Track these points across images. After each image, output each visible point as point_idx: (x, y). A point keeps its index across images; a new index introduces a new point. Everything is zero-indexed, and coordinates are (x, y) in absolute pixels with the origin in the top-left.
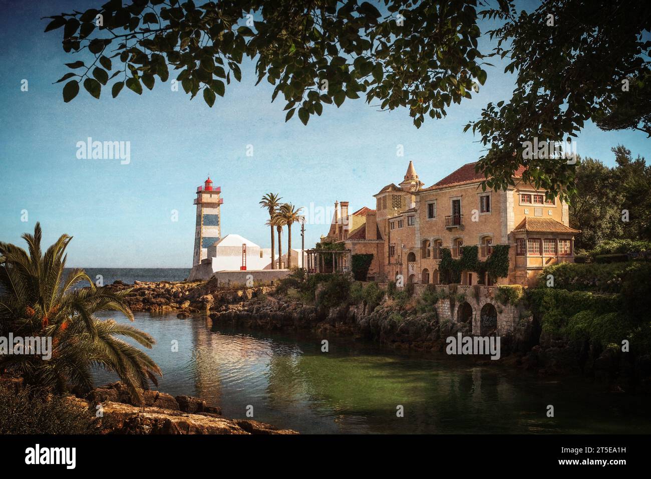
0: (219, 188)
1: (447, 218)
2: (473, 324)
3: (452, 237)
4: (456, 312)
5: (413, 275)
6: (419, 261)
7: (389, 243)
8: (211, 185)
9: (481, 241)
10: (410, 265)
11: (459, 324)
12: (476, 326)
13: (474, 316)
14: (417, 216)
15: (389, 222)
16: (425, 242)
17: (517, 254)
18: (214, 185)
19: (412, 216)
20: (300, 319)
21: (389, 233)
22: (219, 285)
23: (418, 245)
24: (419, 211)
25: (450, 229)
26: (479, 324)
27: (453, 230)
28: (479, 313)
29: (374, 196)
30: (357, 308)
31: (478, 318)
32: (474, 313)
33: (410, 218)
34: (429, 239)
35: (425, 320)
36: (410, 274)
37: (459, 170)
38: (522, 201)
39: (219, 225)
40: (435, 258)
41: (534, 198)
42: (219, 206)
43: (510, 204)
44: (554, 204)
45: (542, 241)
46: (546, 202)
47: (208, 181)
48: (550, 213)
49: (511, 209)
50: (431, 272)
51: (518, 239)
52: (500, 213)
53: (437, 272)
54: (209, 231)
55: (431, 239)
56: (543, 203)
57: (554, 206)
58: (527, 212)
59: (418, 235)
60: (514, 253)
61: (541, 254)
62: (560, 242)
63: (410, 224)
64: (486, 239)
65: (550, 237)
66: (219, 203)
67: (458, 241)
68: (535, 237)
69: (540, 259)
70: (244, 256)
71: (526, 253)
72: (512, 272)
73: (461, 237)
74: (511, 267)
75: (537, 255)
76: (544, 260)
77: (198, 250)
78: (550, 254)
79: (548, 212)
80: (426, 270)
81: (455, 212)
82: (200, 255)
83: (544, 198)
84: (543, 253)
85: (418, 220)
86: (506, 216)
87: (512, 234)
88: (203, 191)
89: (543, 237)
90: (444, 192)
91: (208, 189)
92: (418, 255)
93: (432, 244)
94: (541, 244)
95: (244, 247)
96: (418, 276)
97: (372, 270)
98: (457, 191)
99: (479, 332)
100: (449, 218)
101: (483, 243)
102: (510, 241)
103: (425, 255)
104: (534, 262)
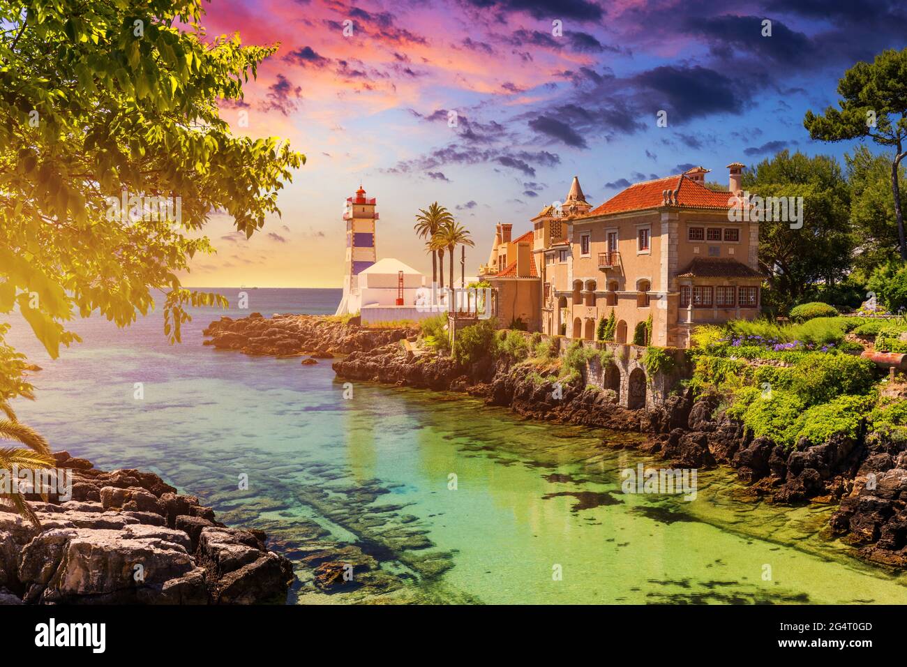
0: (374, 200)
1: (600, 255)
2: (621, 392)
3: (606, 279)
4: (603, 375)
5: (564, 326)
6: (571, 308)
7: (545, 282)
8: (364, 195)
9: (638, 286)
10: (562, 312)
11: (606, 391)
12: (623, 396)
13: (621, 383)
14: (569, 250)
15: (545, 254)
16: (579, 283)
17: (682, 307)
18: (368, 196)
19: (564, 251)
21: (545, 269)
22: (362, 324)
23: (570, 289)
24: (572, 244)
25: (604, 270)
26: (627, 392)
27: (607, 272)
28: (627, 379)
29: (532, 221)
31: (627, 386)
32: (622, 379)
34: (581, 279)
35: (567, 385)
36: (562, 323)
38: (691, 236)
39: (373, 246)
40: (588, 304)
41: (708, 232)
42: (373, 222)
43: (672, 242)
44: (737, 240)
45: (715, 289)
46: (725, 237)
47: (361, 192)
48: (731, 251)
49: (674, 247)
50: (584, 322)
51: (681, 286)
52: (660, 252)
53: (590, 324)
54: (364, 254)
55: (584, 280)
56: (720, 240)
57: (737, 242)
58: (696, 250)
59: (570, 275)
60: (675, 304)
61: (711, 306)
62: (740, 290)
63: (562, 260)
64: (644, 284)
65: (726, 284)
66: (374, 217)
67: (614, 285)
68: (704, 284)
69: (709, 313)
70: (401, 286)
71: (690, 305)
72: (672, 329)
73: (617, 280)
74: (671, 322)
75: (705, 306)
76: (716, 313)
77: (349, 277)
78: (725, 306)
79: (728, 251)
80: (578, 320)
81: (610, 248)
82: (351, 283)
83: (723, 232)
84: (714, 305)
85: (571, 255)
86: (667, 255)
87: (674, 281)
88: (355, 204)
89: (716, 284)
90: (599, 221)
91: (360, 201)
92: (570, 300)
93: (585, 287)
94: (713, 293)
95: (401, 275)
96: (571, 326)
97: (523, 314)
98: (613, 222)
99: (626, 402)
100: (604, 255)
101: (641, 289)
102: (671, 289)
103: (578, 301)
104: (701, 316)
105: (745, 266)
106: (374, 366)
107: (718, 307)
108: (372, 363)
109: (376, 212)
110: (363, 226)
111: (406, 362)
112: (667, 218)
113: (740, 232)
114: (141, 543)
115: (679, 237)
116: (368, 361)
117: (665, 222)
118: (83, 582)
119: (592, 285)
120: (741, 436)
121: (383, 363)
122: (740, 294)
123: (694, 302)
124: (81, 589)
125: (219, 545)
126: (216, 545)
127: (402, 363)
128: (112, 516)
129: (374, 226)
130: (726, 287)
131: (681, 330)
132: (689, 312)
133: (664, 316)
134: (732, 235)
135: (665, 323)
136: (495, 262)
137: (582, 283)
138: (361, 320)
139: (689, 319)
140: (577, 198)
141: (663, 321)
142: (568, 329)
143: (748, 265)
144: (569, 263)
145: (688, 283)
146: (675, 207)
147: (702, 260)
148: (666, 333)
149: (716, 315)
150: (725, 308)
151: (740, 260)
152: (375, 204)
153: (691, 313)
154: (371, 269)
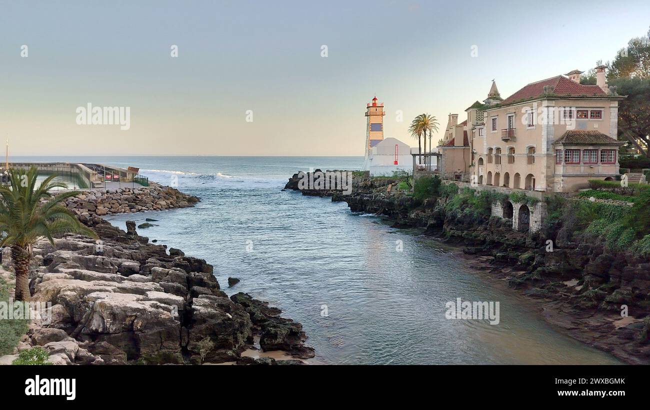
0: (382, 104)
1: (503, 131)
2: (514, 220)
3: (507, 146)
4: (503, 208)
5: (482, 176)
6: (485, 165)
7: (472, 148)
9: (528, 150)
10: (480, 168)
11: (504, 219)
12: (515, 223)
13: (514, 214)
14: (485, 128)
15: (473, 132)
16: (491, 149)
17: (557, 164)
18: (378, 103)
20: (400, 205)
21: (472, 141)
23: (486, 153)
24: (486, 124)
25: (506, 140)
26: (517, 222)
27: (508, 141)
28: (518, 211)
29: (466, 111)
30: (440, 199)
31: (517, 216)
32: (514, 211)
33: (481, 130)
34: (492, 147)
35: (479, 215)
36: (480, 175)
37: (522, 89)
39: (382, 131)
40: (496, 163)
41: (578, 113)
42: (382, 117)
44: (601, 118)
45: (582, 152)
46: (591, 116)
47: (375, 99)
48: (596, 126)
50: (493, 174)
51: (557, 150)
52: (542, 127)
53: (498, 174)
54: (375, 135)
55: (494, 147)
56: (587, 118)
57: (600, 120)
59: (485, 144)
60: (552, 162)
61: (579, 163)
62: (602, 152)
63: (481, 135)
64: (532, 149)
65: (591, 148)
66: (382, 115)
67: (512, 150)
68: (573, 148)
69: (577, 168)
70: (397, 154)
71: (563, 163)
72: (550, 179)
73: (515, 147)
74: (549, 174)
75: (575, 164)
76: (582, 168)
77: (367, 149)
78: (590, 163)
79: (593, 126)
80: (490, 173)
81: (510, 126)
82: (369, 152)
83: (589, 113)
84: (581, 163)
85: (486, 131)
86: (546, 130)
87: (551, 146)
88: (371, 107)
89: (582, 148)
90: (502, 109)
91: (374, 105)
92: (485, 160)
93: (494, 152)
94: (580, 155)
95: (397, 147)
96: (485, 177)
97: (459, 170)
98: (511, 109)
99: (517, 227)
100: (505, 131)
101: (530, 152)
102: (548, 152)
103: (490, 161)
104: (571, 170)
105: (606, 136)
106: (368, 199)
107: (584, 163)
109: (383, 111)
110: (374, 120)
111: (386, 198)
112: (546, 105)
113: (603, 113)
116: (365, 197)
117: (544, 107)
119: (498, 150)
120: (591, 252)
121: (373, 198)
122: (602, 155)
123: (566, 161)
129: (382, 119)
130: (591, 150)
131: (556, 179)
132: (562, 167)
133: (544, 170)
134: (597, 114)
135: (545, 175)
136: (447, 138)
137: (492, 149)
138: (370, 173)
139: (562, 172)
140: (494, 95)
141: (543, 173)
142: (483, 179)
143: (608, 135)
144: (485, 137)
145: (561, 148)
146: (553, 97)
147: (573, 132)
148: (545, 181)
149: (582, 169)
150: (590, 164)
151: (603, 131)
152: (383, 107)
153: (564, 168)
154: (380, 144)
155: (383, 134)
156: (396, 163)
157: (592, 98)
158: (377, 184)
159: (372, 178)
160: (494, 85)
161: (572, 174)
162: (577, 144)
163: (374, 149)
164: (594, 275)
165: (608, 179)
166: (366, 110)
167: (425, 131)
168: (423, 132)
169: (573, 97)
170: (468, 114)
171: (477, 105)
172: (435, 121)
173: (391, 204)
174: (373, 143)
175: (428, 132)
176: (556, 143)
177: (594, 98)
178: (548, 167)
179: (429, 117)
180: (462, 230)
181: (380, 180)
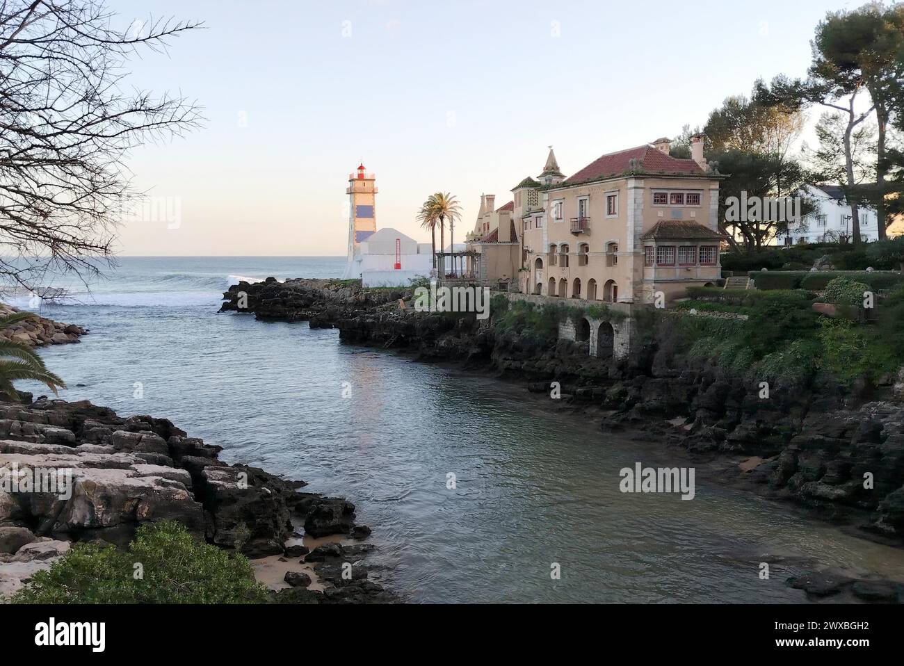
0: (373, 175)
1: (573, 220)
2: (591, 343)
3: (578, 242)
4: (575, 328)
5: (540, 284)
6: (546, 268)
7: (523, 245)
8: (364, 172)
9: (607, 248)
10: (538, 273)
11: (576, 342)
12: (593, 347)
13: (591, 335)
14: (545, 216)
15: (523, 222)
16: (553, 246)
17: (646, 266)
18: (367, 173)
19: (540, 217)
20: (424, 329)
21: (523, 234)
22: (363, 287)
23: (546, 250)
24: (547, 211)
25: (576, 234)
26: (596, 343)
27: (580, 235)
28: (596, 331)
29: (512, 190)
31: (596, 338)
32: (591, 331)
33: (538, 219)
34: (556, 244)
36: (538, 283)
37: (594, 162)
38: (655, 201)
39: (373, 217)
40: (562, 265)
41: (671, 197)
42: (373, 195)
43: (638, 206)
44: (699, 204)
45: (677, 249)
46: (688, 201)
47: (361, 168)
48: (693, 214)
49: (639, 212)
50: (557, 281)
51: (646, 247)
52: (627, 216)
53: (564, 281)
54: (363, 225)
55: (558, 243)
56: (683, 203)
57: (698, 206)
58: (660, 214)
59: (545, 239)
60: (641, 263)
61: (673, 265)
62: (701, 250)
63: (538, 226)
64: (612, 246)
65: (688, 244)
66: (374, 193)
67: (585, 247)
68: (667, 244)
69: (672, 271)
70: (398, 253)
71: (654, 264)
72: (638, 285)
73: (588, 242)
74: (637, 279)
75: (668, 265)
76: (678, 271)
77: (352, 245)
78: (687, 264)
79: (690, 214)
80: (552, 279)
81: (581, 214)
82: (355, 251)
83: (685, 197)
84: (676, 264)
85: (546, 221)
86: (633, 219)
87: (639, 242)
88: (356, 179)
89: (678, 244)
90: (572, 189)
91: (361, 177)
92: (545, 261)
93: (559, 249)
94: (675, 253)
95: (398, 242)
96: (545, 285)
97: (504, 276)
98: (584, 190)
99: (595, 352)
100: (576, 220)
101: (609, 250)
102: (636, 250)
103: (552, 262)
104: (665, 274)
105: (705, 228)
106: (373, 323)
107: (680, 265)
108: (371, 320)
109: (375, 186)
110: (362, 200)
111: (401, 319)
112: (633, 186)
113: (701, 196)
114: (143, 481)
115: (644, 202)
116: (368, 317)
117: (630, 188)
118: (88, 517)
119: (565, 247)
120: (699, 381)
121: (381, 320)
122: (701, 253)
123: (658, 261)
124: (87, 523)
125: (217, 482)
126: (213, 482)
127: (397, 320)
128: (122, 457)
129: (374, 199)
130: (687, 246)
131: (645, 286)
132: (653, 270)
133: (630, 274)
134: (694, 199)
135: (632, 280)
136: (480, 230)
137: (556, 245)
138: (363, 282)
139: (653, 276)
140: (552, 169)
141: (629, 279)
142: (543, 288)
143: (708, 227)
144: (545, 228)
145: (652, 244)
146: (641, 175)
147: (665, 223)
148: (632, 289)
149: (678, 273)
150: (687, 266)
151: (701, 222)
152: (374, 180)
153: (655, 271)
154: (371, 237)
155: (375, 223)
156: (398, 266)
157: (689, 176)
158: (375, 299)
159: (367, 289)
160: (551, 155)
161: (665, 279)
162: (671, 239)
163: (363, 246)
164: (708, 409)
165: (708, 284)
166: (349, 185)
167: (442, 218)
168: (438, 220)
169: (667, 176)
170: (515, 195)
171: (528, 183)
172: (455, 204)
173: (409, 329)
174: (360, 236)
175: (446, 221)
176: (645, 237)
177: (692, 176)
178: (635, 270)
179: (447, 197)
180: (520, 360)
181: (379, 293)
